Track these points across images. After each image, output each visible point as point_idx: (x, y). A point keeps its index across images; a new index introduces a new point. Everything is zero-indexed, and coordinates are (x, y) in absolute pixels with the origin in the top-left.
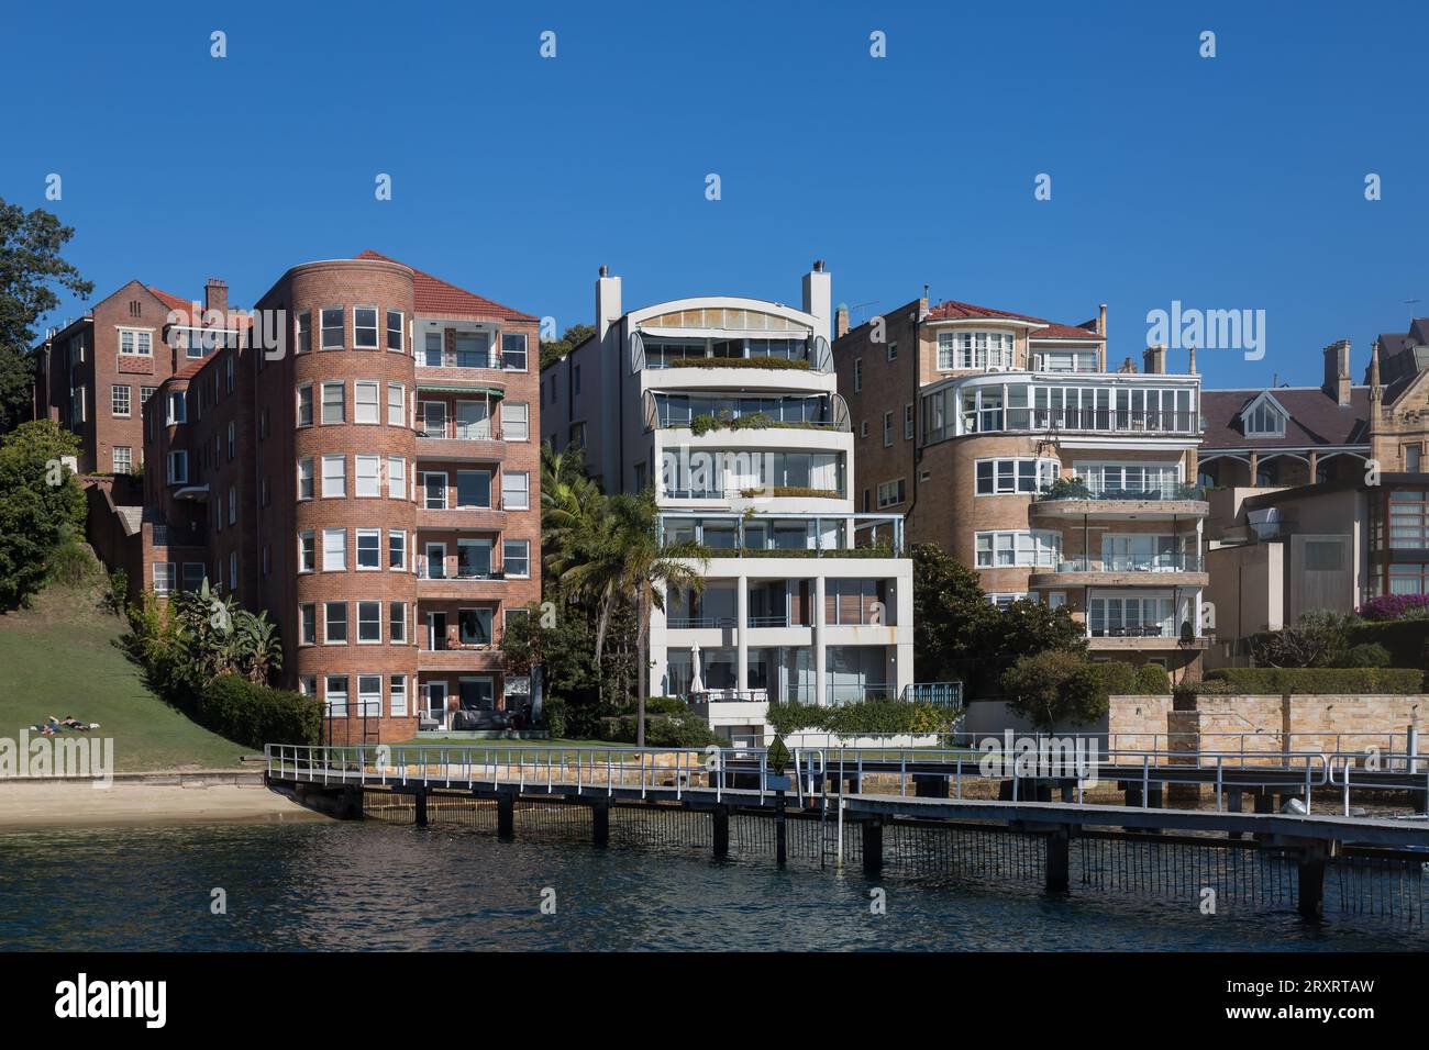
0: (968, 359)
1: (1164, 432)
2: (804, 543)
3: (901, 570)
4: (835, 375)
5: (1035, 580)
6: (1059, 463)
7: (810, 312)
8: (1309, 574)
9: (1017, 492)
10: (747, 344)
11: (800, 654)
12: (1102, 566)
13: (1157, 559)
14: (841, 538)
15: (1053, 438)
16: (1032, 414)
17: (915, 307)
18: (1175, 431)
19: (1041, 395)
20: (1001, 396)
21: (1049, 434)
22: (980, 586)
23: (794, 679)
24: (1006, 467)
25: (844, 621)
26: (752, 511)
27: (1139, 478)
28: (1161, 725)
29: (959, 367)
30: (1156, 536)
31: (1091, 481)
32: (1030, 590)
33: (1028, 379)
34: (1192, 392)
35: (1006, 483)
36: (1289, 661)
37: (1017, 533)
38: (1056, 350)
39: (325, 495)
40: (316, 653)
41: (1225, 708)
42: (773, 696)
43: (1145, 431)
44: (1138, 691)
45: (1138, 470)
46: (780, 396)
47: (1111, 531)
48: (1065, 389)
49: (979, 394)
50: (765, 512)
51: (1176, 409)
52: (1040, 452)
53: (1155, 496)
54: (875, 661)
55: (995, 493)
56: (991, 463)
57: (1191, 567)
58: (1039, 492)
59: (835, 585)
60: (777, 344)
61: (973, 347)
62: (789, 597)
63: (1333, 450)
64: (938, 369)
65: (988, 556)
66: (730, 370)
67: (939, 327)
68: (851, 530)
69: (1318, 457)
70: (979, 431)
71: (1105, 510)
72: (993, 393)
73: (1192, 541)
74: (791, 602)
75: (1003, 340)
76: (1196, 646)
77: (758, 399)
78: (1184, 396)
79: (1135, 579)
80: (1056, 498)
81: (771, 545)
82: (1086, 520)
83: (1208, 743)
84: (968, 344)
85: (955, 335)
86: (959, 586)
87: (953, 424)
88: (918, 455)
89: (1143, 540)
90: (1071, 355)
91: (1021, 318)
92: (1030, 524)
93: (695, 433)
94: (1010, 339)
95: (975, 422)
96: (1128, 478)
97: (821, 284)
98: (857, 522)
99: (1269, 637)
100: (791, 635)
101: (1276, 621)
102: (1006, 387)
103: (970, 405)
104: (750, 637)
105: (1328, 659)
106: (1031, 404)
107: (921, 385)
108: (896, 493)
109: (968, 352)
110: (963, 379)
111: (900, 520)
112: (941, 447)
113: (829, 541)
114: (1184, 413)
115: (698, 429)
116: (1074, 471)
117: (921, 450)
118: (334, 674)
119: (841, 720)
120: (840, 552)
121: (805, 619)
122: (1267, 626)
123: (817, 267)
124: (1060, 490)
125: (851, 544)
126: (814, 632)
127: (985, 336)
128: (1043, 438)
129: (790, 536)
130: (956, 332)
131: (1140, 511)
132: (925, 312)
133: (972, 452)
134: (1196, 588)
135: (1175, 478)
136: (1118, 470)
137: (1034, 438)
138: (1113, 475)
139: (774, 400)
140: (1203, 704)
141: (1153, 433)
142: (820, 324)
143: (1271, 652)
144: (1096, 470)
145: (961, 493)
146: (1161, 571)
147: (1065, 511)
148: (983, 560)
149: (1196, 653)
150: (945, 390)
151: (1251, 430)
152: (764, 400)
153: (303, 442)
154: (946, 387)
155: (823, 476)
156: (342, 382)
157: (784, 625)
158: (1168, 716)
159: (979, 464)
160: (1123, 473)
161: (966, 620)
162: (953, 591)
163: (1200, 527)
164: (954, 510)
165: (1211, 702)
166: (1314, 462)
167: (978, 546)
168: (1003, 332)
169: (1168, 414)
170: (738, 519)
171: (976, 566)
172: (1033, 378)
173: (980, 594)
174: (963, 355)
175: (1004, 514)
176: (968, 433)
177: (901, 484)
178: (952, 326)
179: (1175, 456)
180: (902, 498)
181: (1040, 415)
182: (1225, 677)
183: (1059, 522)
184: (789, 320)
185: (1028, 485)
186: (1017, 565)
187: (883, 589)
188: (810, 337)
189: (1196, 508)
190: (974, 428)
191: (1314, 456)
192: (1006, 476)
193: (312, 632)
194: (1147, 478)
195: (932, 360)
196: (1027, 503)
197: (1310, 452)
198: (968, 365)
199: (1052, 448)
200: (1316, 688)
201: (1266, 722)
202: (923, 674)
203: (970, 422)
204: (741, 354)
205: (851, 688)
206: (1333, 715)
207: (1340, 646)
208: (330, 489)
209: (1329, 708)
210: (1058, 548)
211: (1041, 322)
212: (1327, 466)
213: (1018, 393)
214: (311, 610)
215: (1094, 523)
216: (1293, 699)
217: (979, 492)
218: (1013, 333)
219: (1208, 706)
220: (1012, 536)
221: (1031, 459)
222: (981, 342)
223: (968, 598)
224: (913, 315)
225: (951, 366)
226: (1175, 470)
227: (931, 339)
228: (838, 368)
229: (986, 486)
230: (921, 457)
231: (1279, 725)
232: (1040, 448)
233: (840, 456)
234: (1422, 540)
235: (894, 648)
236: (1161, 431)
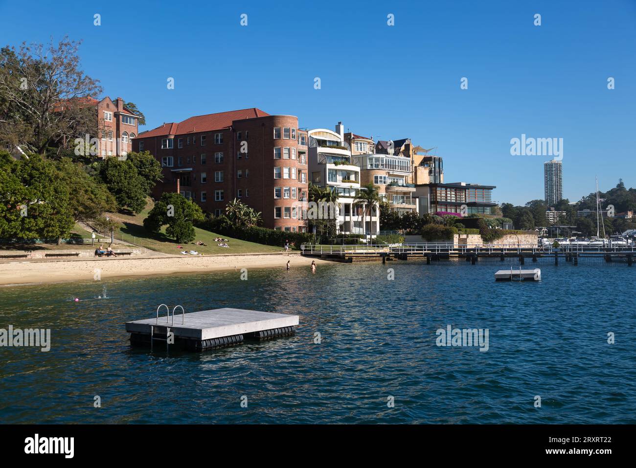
0: (361, 149)
6: (388, 177)
7: (340, 134)
9: (383, 184)
15: (389, 171)
16: (385, 165)
18: (406, 171)
20: (379, 160)
24: (381, 177)
30: (401, 196)
33: (385, 156)
34: (409, 162)
35: (381, 182)
37: (383, 194)
39: (284, 178)
40: (282, 221)
47: (394, 194)
49: (374, 159)
52: (386, 174)
55: (379, 184)
56: (377, 176)
58: (387, 184)
60: (333, 142)
61: (363, 146)
64: (355, 151)
66: (336, 149)
67: (356, 140)
70: (374, 168)
71: (400, 189)
72: (377, 159)
78: (407, 163)
82: (396, 192)
84: (361, 145)
87: (366, 166)
92: (385, 192)
93: (336, 165)
95: (372, 166)
97: (342, 127)
102: (380, 158)
103: (371, 162)
109: (361, 147)
110: (370, 155)
115: (336, 164)
118: (286, 226)
124: (391, 185)
128: (387, 171)
130: (359, 142)
131: (405, 190)
132: (352, 136)
133: (373, 173)
135: (403, 182)
141: (403, 171)
142: (341, 138)
145: (371, 183)
153: (277, 163)
155: (352, 177)
156: (289, 148)
159: (375, 176)
160: (396, 180)
163: (411, 194)
169: (405, 167)
175: (380, 189)
176: (371, 168)
178: (358, 140)
184: (336, 136)
185: (385, 183)
188: (340, 141)
189: (410, 189)
192: (381, 180)
193: (279, 215)
194: (399, 182)
195: (354, 148)
196: (385, 187)
204: (326, 144)
208: (286, 176)
213: (382, 160)
214: (279, 210)
218: (368, 143)
221: (385, 176)
225: (358, 150)
226: (403, 180)
227: (354, 143)
229: (376, 182)
233: (356, 173)
234: (441, 200)
235: (376, 222)
236: (396, 170)
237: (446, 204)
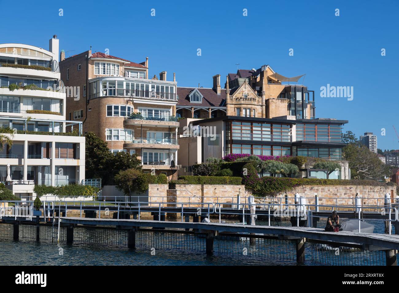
0: (104, 71)
1: (166, 99)
2: (48, 130)
3: (81, 140)
4: (60, 73)
5: (125, 145)
6: (133, 107)
8: (209, 146)
9: (120, 116)
10: (29, 61)
11: (46, 168)
12: (146, 141)
13: (164, 140)
14: (61, 129)
15: (131, 99)
16: (125, 91)
17: (87, 53)
18: (169, 99)
19: (128, 85)
20: (115, 84)
21: (130, 98)
22: (107, 147)
23: (43, 177)
24: (117, 108)
25: (61, 157)
26: (30, 118)
27: (158, 114)
28: (165, 194)
29: (101, 74)
30: (164, 132)
31: (144, 114)
32: (124, 149)
33: (123, 79)
34: (174, 87)
35: (116, 113)
36: (203, 174)
37: (120, 129)
38: (133, 71)
41: (184, 189)
42: (36, 183)
43: (160, 99)
44: (158, 183)
45: (158, 111)
46: (41, 79)
47: (149, 130)
48: (135, 83)
49: (108, 83)
50: (35, 119)
51: (169, 92)
52: (127, 103)
53: (163, 120)
54: (72, 171)
55: (113, 116)
56: (112, 106)
57: (174, 143)
58: (127, 117)
59: (58, 145)
60: (40, 61)
61: (106, 68)
62: (42, 148)
63: (216, 108)
64: (95, 74)
65: (110, 137)
66: (23, 69)
67: (95, 60)
68: (65, 126)
69: (211, 110)
70: (108, 95)
71: (148, 123)
72: (112, 83)
73: (174, 134)
74: (43, 150)
75: (116, 66)
76: (176, 168)
77: (33, 80)
78: (172, 88)
79: (157, 146)
80: (132, 119)
81: (36, 130)
82: (142, 127)
83: (179, 200)
84: (104, 67)
85: (100, 63)
86: (101, 147)
87: (99, 93)
88: (88, 102)
89: (159, 134)
90: (137, 73)
91: (122, 60)
92: (124, 127)
93: (10, 90)
94: (118, 66)
95: (106, 92)
96: (155, 113)
97: (56, 43)
98: (67, 123)
99: (197, 166)
100: (43, 161)
101: (199, 161)
102: (116, 81)
103: (105, 87)
104: (28, 162)
105: (215, 173)
106: (125, 87)
107: (89, 79)
108: (80, 114)
109: (104, 69)
110: (103, 78)
111: (81, 124)
112: (95, 100)
113: (57, 129)
114: (172, 94)
116: (138, 110)
117: (89, 100)
119: (60, 191)
120: (61, 134)
121: (48, 156)
122: (197, 163)
123: (54, 37)
124: (134, 116)
125: (64, 131)
126: (51, 161)
127: (110, 64)
128: (128, 99)
129: (44, 127)
130: (100, 62)
131: (159, 124)
132: (90, 55)
133: (105, 102)
134: (175, 150)
135: (169, 114)
136: (152, 111)
137: (125, 99)
138: (150, 112)
139: (38, 80)
140: (178, 187)
141: (163, 99)
142: (55, 56)
143: (198, 171)
144: (145, 110)
145: (102, 115)
146: (165, 144)
147: (135, 123)
148: (109, 138)
149: (175, 171)
150: (97, 81)
151: (192, 100)
152: (35, 80)
154: (97, 80)
155: (55, 108)
157: (40, 158)
158: (167, 191)
159: (108, 106)
160: (153, 111)
161: (103, 158)
162: (99, 148)
163: (177, 130)
164: (99, 121)
165: (180, 186)
166: (210, 111)
167: (107, 133)
168: (116, 64)
169: (167, 94)
170: (25, 121)
171: (106, 140)
172: (125, 79)
173: (107, 149)
174: (103, 70)
175: (115, 123)
176: (104, 96)
177: (82, 111)
178: (99, 60)
179: (169, 107)
180: (82, 116)
181: (127, 91)
182: (184, 178)
183: (133, 127)
184: (44, 54)
185: (123, 114)
186: (120, 140)
187: (75, 146)
188: (52, 60)
189: (176, 124)
190: (106, 94)
191: (210, 110)
192: (116, 111)
194: (161, 114)
195: (93, 71)
196: (123, 120)
197: (209, 108)
198: (104, 73)
199: (131, 102)
200: (211, 183)
201: (196, 193)
202: (89, 175)
203: (105, 92)
205: (63, 180)
206: (216, 191)
207: (218, 169)
209: (215, 189)
210: (133, 135)
211: (128, 61)
212: (215, 113)
213: (121, 84)
215: (144, 127)
216: (205, 186)
217: (108, 115)
218: (119, 64)
219: (179, 188)
220: (118, 130)
221: (124, 106)
222: (108, 66)
223: (104, 151)
224: (86, 56)
225: (99, 73)
226: (169, 112)
227: (92, 64)
228: (61, 71)
229: (110, 114)
230: (88, 103)
231: (200, 194)
232: (127, 102)
233: (61, 101)
234: (241, 137)
235: (78, 167)
236: (165, 99)
237: (252, 143)
